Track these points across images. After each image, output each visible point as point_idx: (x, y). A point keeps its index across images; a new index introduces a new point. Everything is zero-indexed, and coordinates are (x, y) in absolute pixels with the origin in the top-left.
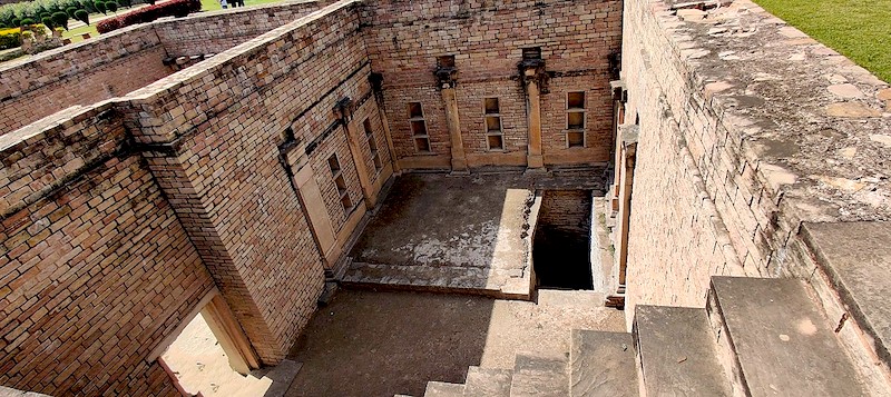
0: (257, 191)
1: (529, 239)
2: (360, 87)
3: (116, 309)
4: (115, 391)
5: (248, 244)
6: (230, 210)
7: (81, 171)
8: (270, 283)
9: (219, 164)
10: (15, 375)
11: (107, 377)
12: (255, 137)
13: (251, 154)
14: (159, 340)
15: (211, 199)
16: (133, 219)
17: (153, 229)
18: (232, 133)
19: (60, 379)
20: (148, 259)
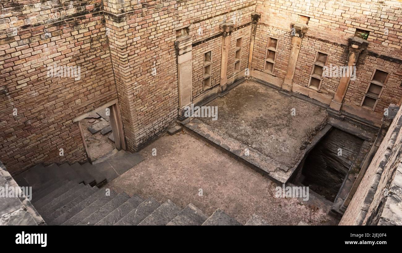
0: (155, 57)
1: (304, 152)
2: (244, 18)
3: (67, 89)
4: (55, 127)
5: (139, 84)
6: (136, 61)
7: (74, 15)
8: (144, 109)
9: (139, 35)
10: (16, 100)
11: (53, 119)
12: (165, 26)
13: (159, 35)
14: (81, 113)
15: (128, 52)
16: (89, 48)
17: (96, 57)
18: (152, 20)
19: (33, 111)
20: (89, 71)
